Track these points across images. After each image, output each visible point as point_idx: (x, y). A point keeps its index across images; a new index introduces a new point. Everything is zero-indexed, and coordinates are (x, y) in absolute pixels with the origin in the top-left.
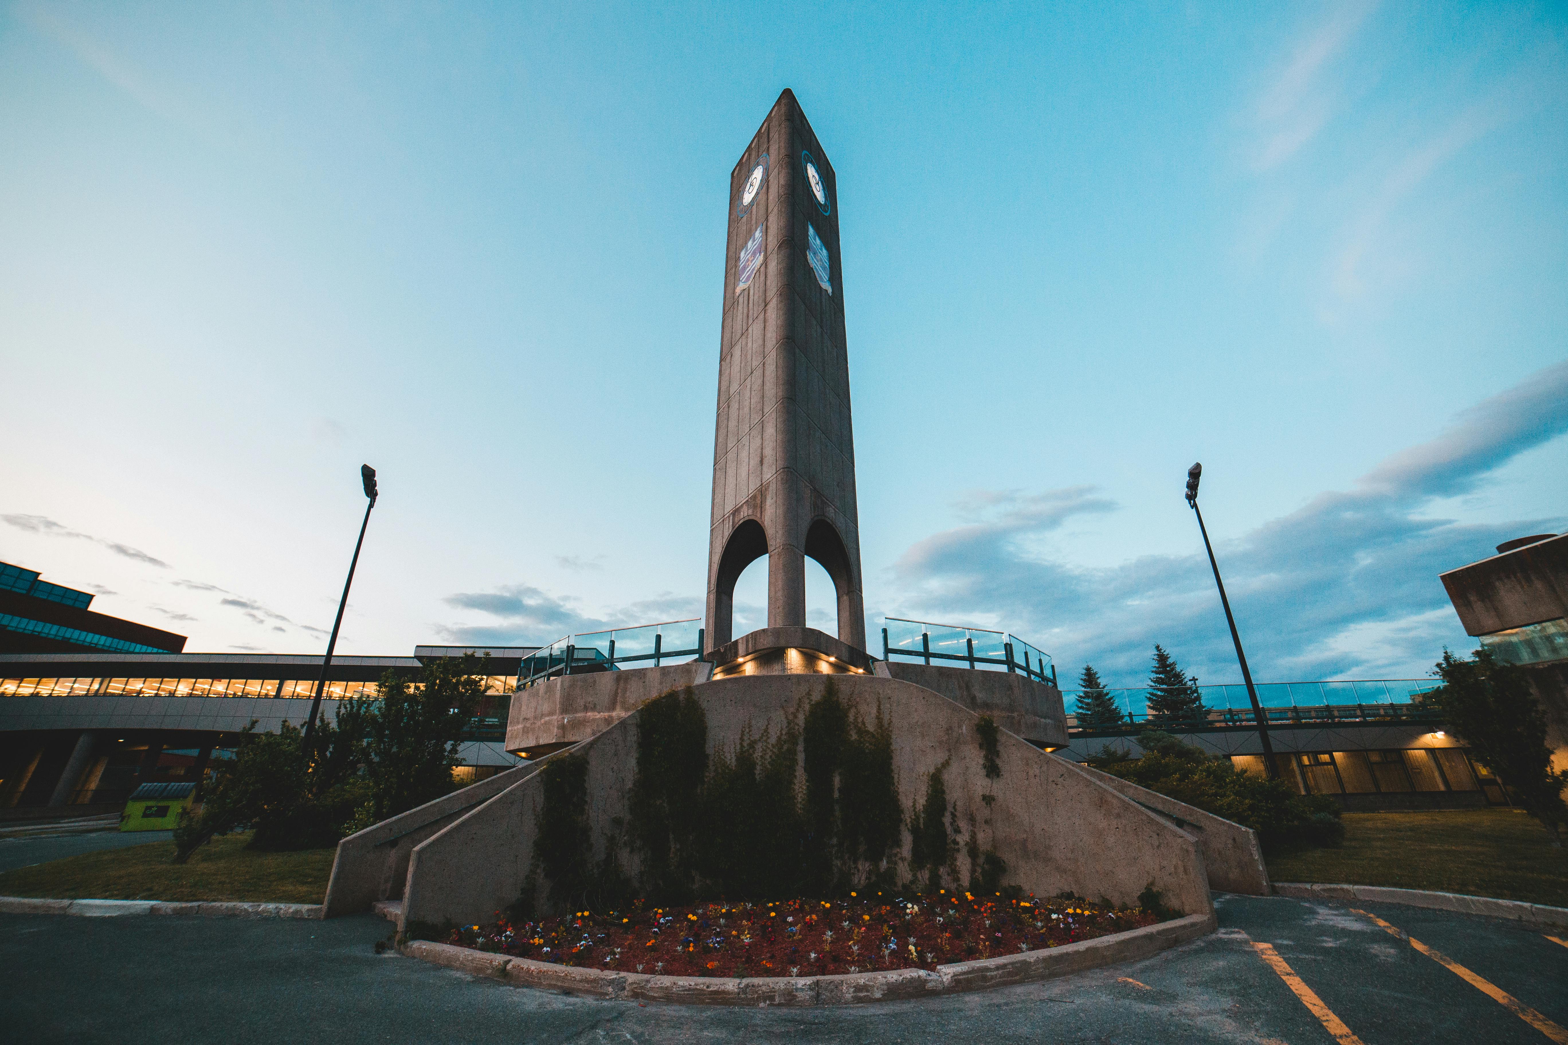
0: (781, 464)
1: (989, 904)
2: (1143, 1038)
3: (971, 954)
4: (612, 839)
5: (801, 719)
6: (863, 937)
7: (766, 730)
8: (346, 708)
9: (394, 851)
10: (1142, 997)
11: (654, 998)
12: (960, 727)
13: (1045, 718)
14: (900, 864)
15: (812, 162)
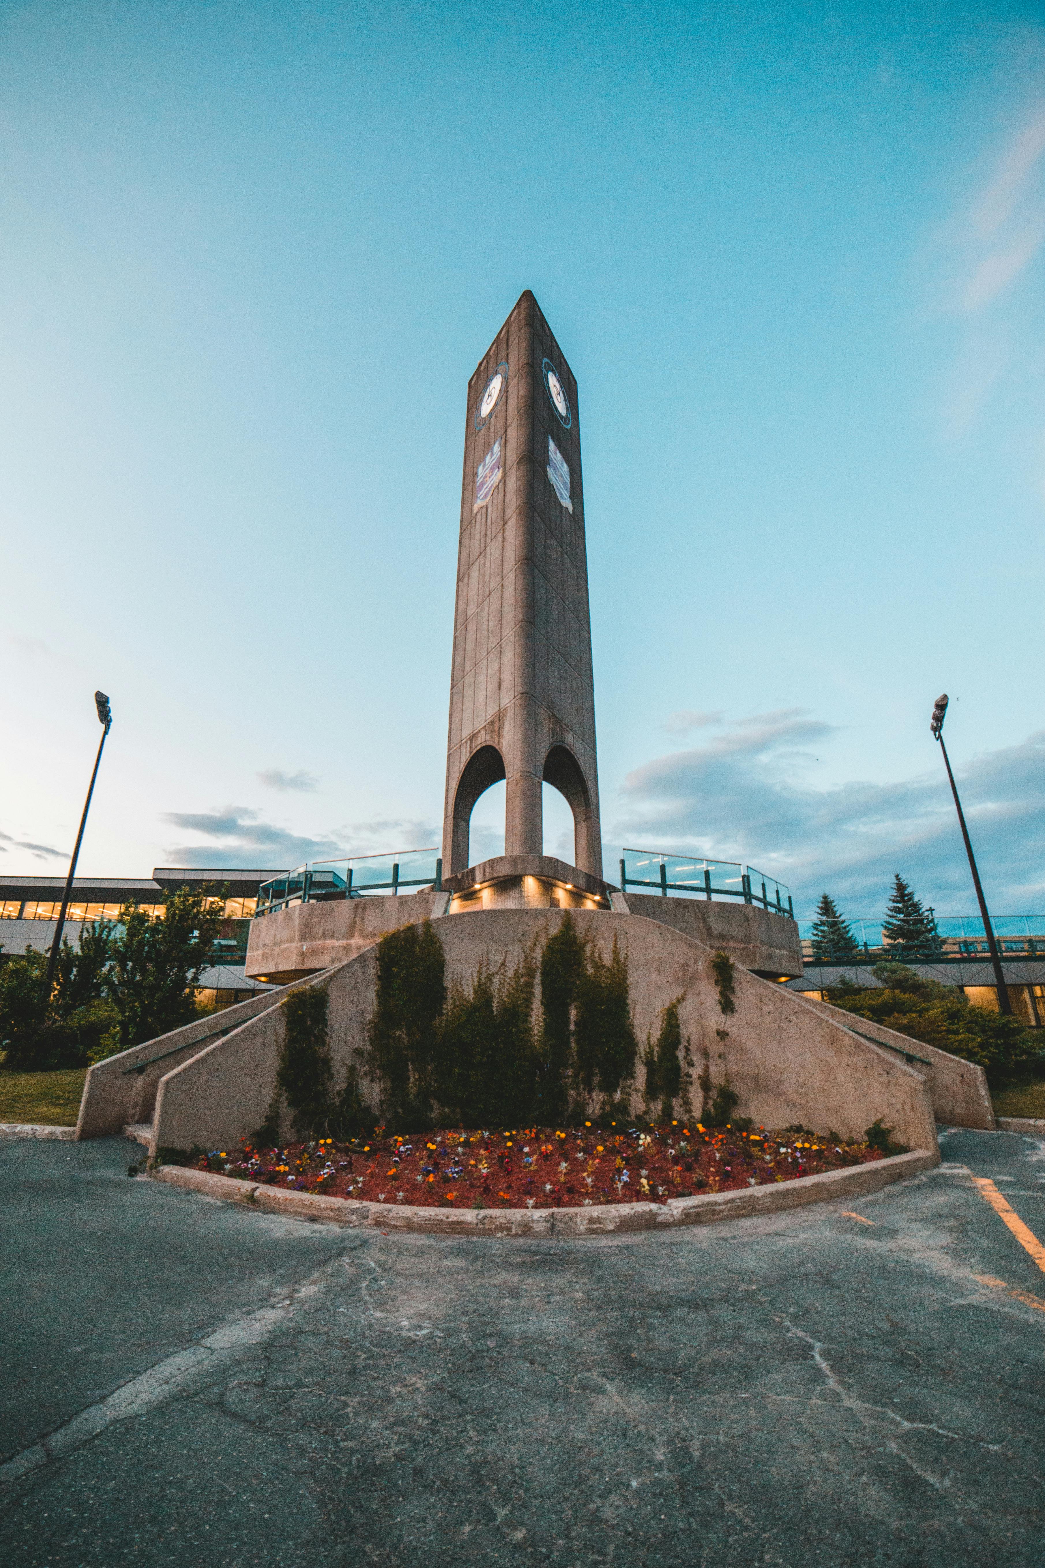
0: (519, 689)
1: (720, 1136)
2: (863, 1274)
3: (701, 1187)
4: (352, 1069)
5: (538, 954)
6: (597, 1168)
7: (503, 964)
8: (88, 932)
9: (142, 1077)
10: (865, 1232)
11: (396, 1227)
12: (696, 962)
13: (780, 949)
14: (634, 1094)
15: (553, 371)
